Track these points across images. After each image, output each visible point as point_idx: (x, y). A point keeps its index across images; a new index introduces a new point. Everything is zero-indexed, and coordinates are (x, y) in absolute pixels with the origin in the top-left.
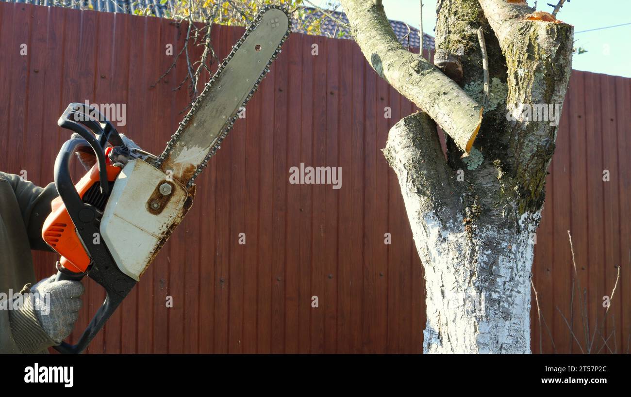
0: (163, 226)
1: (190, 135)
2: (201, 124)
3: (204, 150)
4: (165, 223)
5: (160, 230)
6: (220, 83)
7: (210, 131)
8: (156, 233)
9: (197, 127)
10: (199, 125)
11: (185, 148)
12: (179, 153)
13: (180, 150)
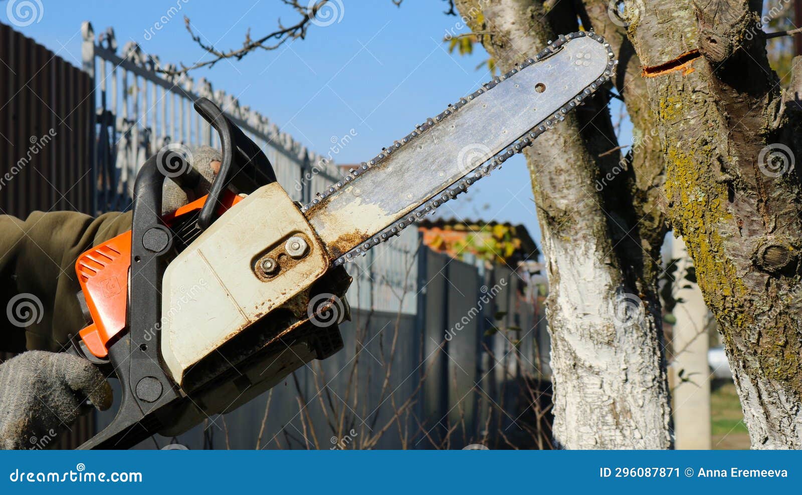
0: (263, 304)
1: (374, 183)
2: (400, 172)
3: (387, 215)
4: (270, 300)
5: (257, 308)
6: (456, 121)
7: (410, 187)
8: (247, 311)
9: (391, 174)
10: (395, 172)
11: (358, 200)
12: (344, 203)
13: (348, 201)
